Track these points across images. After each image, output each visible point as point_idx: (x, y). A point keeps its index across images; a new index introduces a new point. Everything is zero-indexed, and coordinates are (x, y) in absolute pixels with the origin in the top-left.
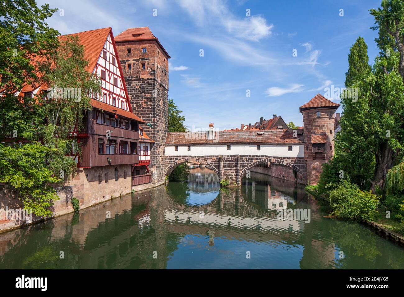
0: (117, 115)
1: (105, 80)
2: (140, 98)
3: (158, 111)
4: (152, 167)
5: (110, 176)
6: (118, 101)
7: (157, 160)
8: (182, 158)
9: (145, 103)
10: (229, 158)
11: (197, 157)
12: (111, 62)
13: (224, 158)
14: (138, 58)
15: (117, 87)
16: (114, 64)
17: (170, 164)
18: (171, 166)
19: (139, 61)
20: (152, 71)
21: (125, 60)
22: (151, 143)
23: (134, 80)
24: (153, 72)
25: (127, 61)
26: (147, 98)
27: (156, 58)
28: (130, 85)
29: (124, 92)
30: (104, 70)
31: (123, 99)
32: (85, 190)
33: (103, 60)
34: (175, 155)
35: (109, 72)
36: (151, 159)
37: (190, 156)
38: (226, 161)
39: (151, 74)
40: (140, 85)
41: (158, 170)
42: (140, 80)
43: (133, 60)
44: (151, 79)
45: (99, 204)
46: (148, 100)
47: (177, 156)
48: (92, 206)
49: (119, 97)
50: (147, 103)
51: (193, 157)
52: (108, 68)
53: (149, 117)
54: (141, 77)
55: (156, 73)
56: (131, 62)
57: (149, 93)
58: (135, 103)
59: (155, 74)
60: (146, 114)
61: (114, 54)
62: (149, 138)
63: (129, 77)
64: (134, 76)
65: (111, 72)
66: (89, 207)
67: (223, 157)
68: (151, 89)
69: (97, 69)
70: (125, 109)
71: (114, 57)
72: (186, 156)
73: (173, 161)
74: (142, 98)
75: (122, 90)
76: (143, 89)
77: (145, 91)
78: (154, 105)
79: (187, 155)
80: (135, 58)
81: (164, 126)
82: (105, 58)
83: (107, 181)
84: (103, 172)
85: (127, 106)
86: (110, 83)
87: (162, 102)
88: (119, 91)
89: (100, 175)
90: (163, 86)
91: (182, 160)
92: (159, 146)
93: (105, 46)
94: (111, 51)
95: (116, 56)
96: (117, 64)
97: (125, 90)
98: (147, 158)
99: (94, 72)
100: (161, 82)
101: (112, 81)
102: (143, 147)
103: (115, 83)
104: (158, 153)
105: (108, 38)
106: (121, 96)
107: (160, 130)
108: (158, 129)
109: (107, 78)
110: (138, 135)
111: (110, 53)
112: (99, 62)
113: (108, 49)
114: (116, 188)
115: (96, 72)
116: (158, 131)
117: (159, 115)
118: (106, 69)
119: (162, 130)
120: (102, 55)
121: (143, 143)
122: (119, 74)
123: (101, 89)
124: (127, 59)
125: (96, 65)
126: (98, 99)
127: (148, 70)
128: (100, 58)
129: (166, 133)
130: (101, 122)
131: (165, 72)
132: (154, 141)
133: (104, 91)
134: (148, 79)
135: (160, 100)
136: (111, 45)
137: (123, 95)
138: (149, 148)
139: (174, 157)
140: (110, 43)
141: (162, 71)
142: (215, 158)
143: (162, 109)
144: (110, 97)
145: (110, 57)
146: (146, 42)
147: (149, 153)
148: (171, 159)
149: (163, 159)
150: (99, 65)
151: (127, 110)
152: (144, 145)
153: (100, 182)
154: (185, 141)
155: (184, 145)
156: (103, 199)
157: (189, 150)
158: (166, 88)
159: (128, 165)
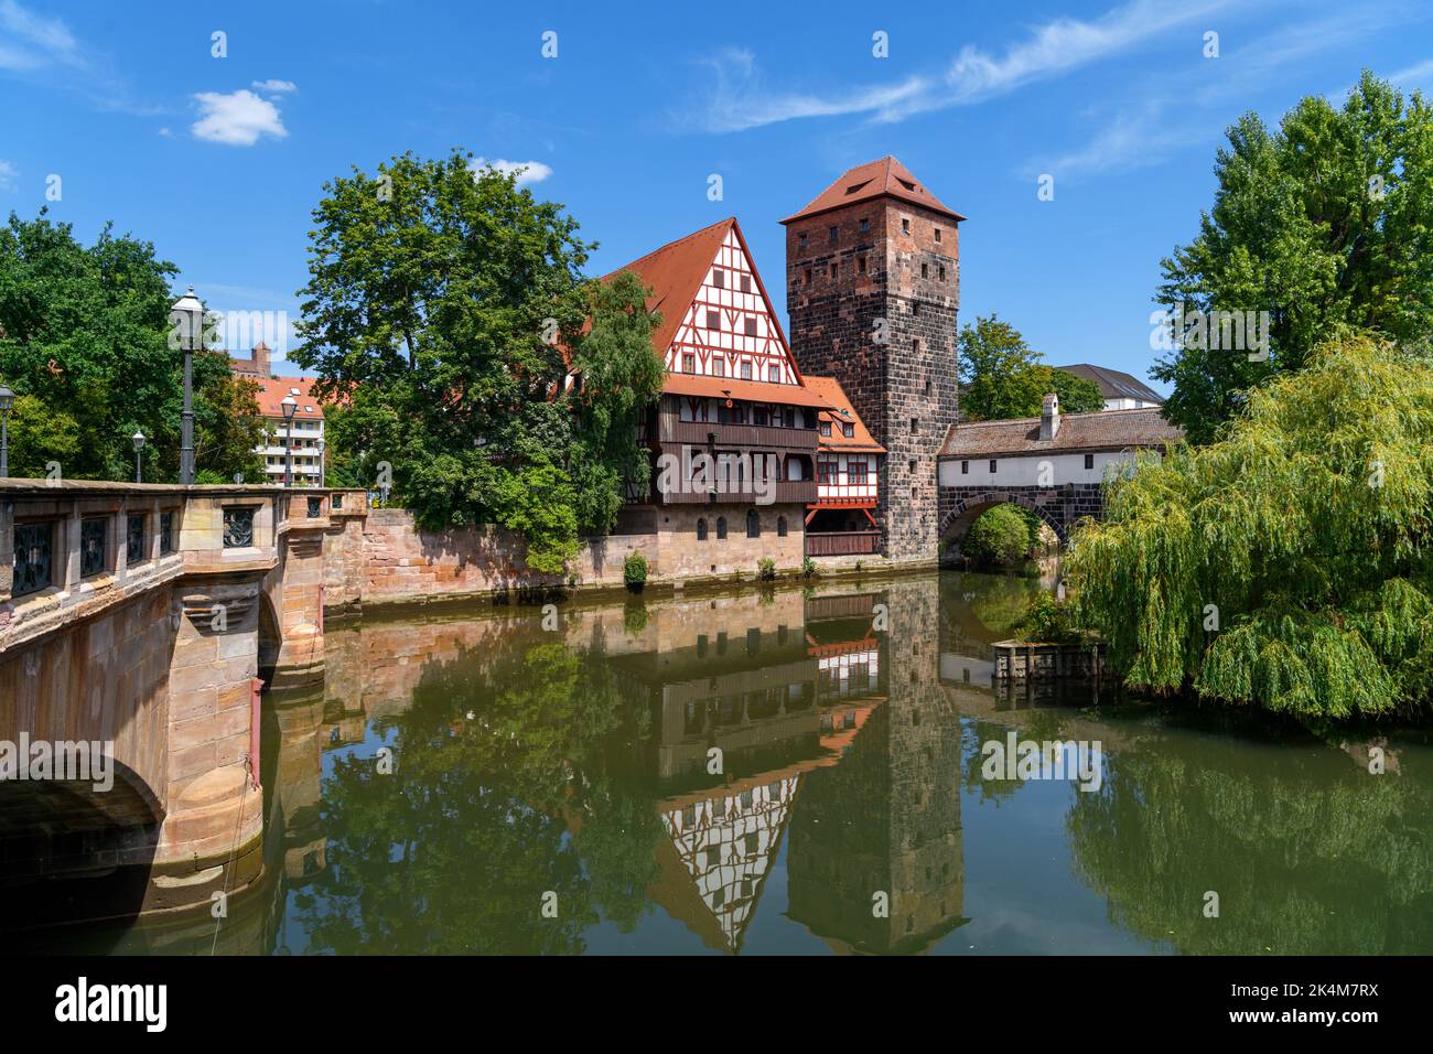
0: (733, 400)
1: (717, 329)
2: (856, 345)
3: (904, 373)
4: (881, 515)
5: (732, 525)
6: (760, 366)
7: (896, 498)
8: (976, 492)
10: (1090, 494)
11: (1012, 488)
12: (737, 286)
13: (1078, 493)
14: (851, 248)
15: (755, 337)
16: (745, 290)
17: (951, 508)
18: (953, 514)
19: (854, 255)
20: (879, 275)
21: (825, 255)
22: (878, 455)
23: (843, 302)
24: (882, 278)
25: (830, 257)
27: (891, 241)
28: (837, 315)
29: (779, 343)
30: (716, 309)
31: (775, 361)
32: (659, 546)
33: (714, 292)
34: (962, 484)
35: (729, 311)
36: (879, 494)
37: (995, 488)
38: (1082, 501)
39: (878, 282)
40: (858, 311)
41: (902, 522)
42: (856, 299)
43: (842, 254)
44: (877, 294)
47: (966, 488)
49: (763, 358)
51: (1001, 489)
52: (726, 301)
54: (859, 291)
55: (889, 276)
56: (838, 259)
58: (847, 358)
59: (885, 280)
61: (746, 267)
62: (872, 443)
63: (834, 297)
64: (843, 293)
65: (737, 309)
67: (1075, 489)
69: (695, 312)
70: (783, 380)
71: (747, 275)
72: (987, 488)
73: (958, 502)
74: (861, 344)
75: (772, 342)
76: (862, 321)
79: (988, 484)
80: (845, 246)
81: (935, 406)
82: (719, 284)
83: (722, 535)
84: (710, 516)
85: (787, 373)
86: (733, 333)
87: (924, 346)
88: (761, 344)
89: (701, 521)
90: (927, 303)
91: (979, 499)
92: (906, 463)
93: (718, 261)
94: (737, 266)
95: (753, 272)
96: (754, 288)
97: (781, 338)
98: (862, 492)
99: (687, 321)
100: (919, 293)
101: (740, 327)
102: (849, 464)
103: (751, 330)
104: (900, 478)
105: (727, 242)
106: (769, 355)
107: (914, 421)
108: (902, 418)
109: (725, 324)
110: (817, 438)
111: (732, 269)
112: (701, 297)
113: (727, 264)
114: (749, 552)
115: (693, 320)
116: (905, 424)
117: (906, 383)
118: (720, 306)
119: (923, 419)
120: (709, 279)
121: (847, 454)
122: (761, 307)
123: (707, 351)
124: (829, 253)
125: (693, 303)
126: (699, 370)
127: (872, 273)
128: (703, 289)
129: (945, 428)
130: (694, 418)
131: (936, 263)
132: (886, 447)
133: (716, 353)
134: (872, 295)
135: (916, 342)
136: (736, 253)
137: (774, 351)
138: (872, 466)
139: (959, 489)
140: (732, 247)
141: (924, 267)
142: (1055, 492)
143: (923, 364)
144: (733, 364)
145: (732, 280)
146: (867, 205)
147: (872, 478)
148: (953, 496)
149: (929, 495)
150: (700, 303)
151: (789, 382)
152: (853, 460)
153: (702, 536)
154: (985, 446)
155: (982, 458)
156: (709, 571)
157: (993, 470)
158: (947, 305)
159: (790, 505)
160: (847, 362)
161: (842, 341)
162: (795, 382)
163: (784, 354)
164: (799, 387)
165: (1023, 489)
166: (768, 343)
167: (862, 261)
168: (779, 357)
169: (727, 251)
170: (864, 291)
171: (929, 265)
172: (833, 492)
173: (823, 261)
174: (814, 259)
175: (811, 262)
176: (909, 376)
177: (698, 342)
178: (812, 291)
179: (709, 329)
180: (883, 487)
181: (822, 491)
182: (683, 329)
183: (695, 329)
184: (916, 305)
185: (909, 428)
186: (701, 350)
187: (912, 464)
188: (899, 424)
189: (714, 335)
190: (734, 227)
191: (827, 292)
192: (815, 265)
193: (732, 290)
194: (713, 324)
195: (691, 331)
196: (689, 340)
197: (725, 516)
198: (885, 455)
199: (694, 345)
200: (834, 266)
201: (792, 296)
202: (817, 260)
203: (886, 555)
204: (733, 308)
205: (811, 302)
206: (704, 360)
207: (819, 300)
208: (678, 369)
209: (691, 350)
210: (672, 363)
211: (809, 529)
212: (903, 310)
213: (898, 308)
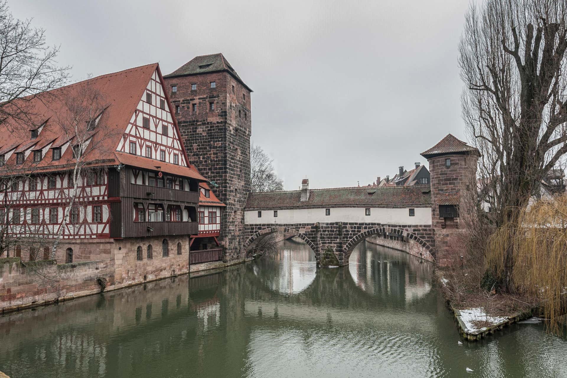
0: (162, 172)
1: (148, 129)
2: (208, 148)
3: (232, 164)
4: (222, 240)
5: (155, 250)
7: (230, 230)
8: (266, 227)
9: (214, 154)
10: (329, 227)
11: (286, 225)
12: (159, 105)
13: (322, 228)
14: (205, 96)
15: (167, 136)
16: (162, 108)
17: (251, 235)
18: (252, 238)
19: (207, 100)
20: (222, 112)
21: (189, 98)
22: (220, 208)
23: (200, 125)
24: (224, 114)
25: (191, 100)
26: (216, 147)
27: (228, 95)
28: (196, 131)
29: (178, 142)
30: (148, 117)
31: (176, 152)
32: (116, 266)
33: (146, 106)
34: (258, 223)
35: (155, 119)
36: (221, 228)
37: (277, 225)
38: (324, 231)
39: (222, 116)
40: (208, 130)
41: (232, 243)
42: (208, 123)
43: (199, 99)
44: (221, 122)
45: (136, 285)
46: (217, 150)
47: (260, 225)
48: (126, 287)
49: (171, 150)
50: (217, 154)
51: (280, 225)
52: (153, 113)
53: (219, 173)
54: (210, 119)
55: (228, 114)
56: (197, 101)
57: (219, 141)
58: (202, 155)
59: (226, 115)
60: (216, 169)
61: (163, 95)
62: (218, 201)
63: (194, 121)
64: (200, 120)
65: (158, 118)
66: (122, 288)
67: (321, 225)
68: (222, 135)
69: (137, 116)
70: (180, 164)
71: (164, 99)
72: (272, 225)
73: (256, 232)
74: (211, 148)
75: (175, 141)
76: (211, 136)
77: (213, 138)
78: (226, 157)
79: (273, 223)
80: (201, 95)
81: (243, 183)
82: (149, 101)
83: (150, 256)
84: (144, 244)
85: (182, 160)
86: (156, 133)
87: (239, 152)
88: (170, 140)
89: (139, 248)
90: (241, 130)
91: (267, 230)
92: (233, 212)
93: (149, 87)
94: (158, 93)
95: (166, 98)
96: (167, 108)
97: (180, 140)
98: (213, 228)
99: (132, 121)
100: (238, 125)
101: (160, 130)
102: (209, 212)
103: (165, 132)
104: (231, 220)
105: (153, 77)
106: (173, 148)
107: (236, 190)
108: (232, 188)
109: (152, 127)
110: (198, 197)
111: (157, 95)
112: (140, 107)
113: (154, 90)
114: (163, 266)
115: (136, 120)
116: (233, 191)
117: (233, 170)
118: (150, 115)
119: (239, 190)
120: (144, 98)
121: (208, 206)
122: (170, 119)
123: (143, 141)
124: (191, 98)
125: (136, 111)
126: (138, 153)
127: (218, 111)
128: (141, 102)
129: (246, 194)
130: (136, 182)
131: (244, 111)
132: (226, 204)
133: (148, 143)
134: (218, 122)
135: (236, 150)
136: (158, 85)
137: (176, 146)
138: (219, 214)
139: (256, 225)
140: (156, 82)
141: (240, 111)
142: (310, 227)
143: (239, 161)
144: (156, 151)
145: (156, 100)
146: (215, 75)
147: (218, 220)
148: (252, 229)
149: (241, 229)
150: (140, 111)
151: (183, 165)
152: (210, 210)
153: (139, 257)
154: (271, 204)
155: (270, 209)
156: (142, 280)
157: (275, 216)
158: (247, 133)
159: (181, 237)
160: (201, 157)
161: (199, 145)
162: (186, 165)
163: (181, 149)
164: (188, 168)
165: (292, 225)
166: (173, 141)
167: (211, 103)
168: (178, 150)
169: (153, 82)
170: (214, 119)
171: (242, 111)
173: (187, 102)
174: (181, 100)
175: (179, 101)
176: (234, 167)
177: (138, 135)
178: (180, 117)
179: (143, 127)
180: (224, 223)
181: (201, 228)
182: (130, 126)
183: (137, 127)
184: (236, 131)
185: (234, 194)
186: (140, 140)
187: (235, 212)
188: (231, 191)
189: (147, 132)
190: (157, 69)
191: (189, 118)
192: (182, 103)
193: (156, 107)
194: (146, 123)
195: (134, 127)
196: (133, 133)
197: (152, 244)
198: (225, 208)
199: (135, 137)
200: (194, 105)
202: (183, 101)
203: (225, 262)
204: (156, 118)
206: (141, 147)
207: (185, 122)
208: (127, 150)
209: (134, 139)
210: (124, 146)
211: (192, 248)
212: (232, 133)
213: (230, 131)
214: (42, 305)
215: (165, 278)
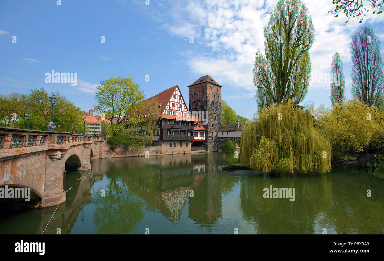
1: (174, 106)
4: (206, 142)
5: (177, 144)
7: (209, 139)
8: (224, 138)
11: (231, 137)
12: (178, 98)
15: (182, 108)
16: (180, 99)
18: (220, 142)
19: (201, 93)
22: (206, 131)
25: (197, 93)
27: (208, 91)
28: (198, 104)
30: (174, 102)
32: (162, 148)
39: (206, 98)
40: (202, 103)
41: (210, 144)
43: (199, 93)
44: (206, 100)
45: (169, 155)
48: (166, 155)
49: (183, 112)
51: (229, 138)
55: (208, 97)
57: (205, 107)
61: (180, 95)
63: (197, 101)
66: (164, 155)
69: (170, 103)
72: (226, 137)
74: (203, 110)
76: (203, 105)
80: (200, 91)
81: (217, 122)
82: (175, 98)
83: (175, 146)
84: (172, 142)
86: (177, 107)
87: (214, 110)
89: (170, 143)
90: (215, 102)
91: (225, 140)
93: (174, 93)
94: (178, 94)
95: (181, 95)
96: (181, 99)
97: (187, 108)
98: (203, 138)
99: (168, 104)
100: (214, 100)
101: (179, 106)
102: (200, 133)
103: (181, 107)
104: (210, 135)
105: (176, 89)
108: (210, 124)
109: (176, 105)
110: (194, 127)
111: (177, 95)
112: (171, 100)
113: (176, 94)
114: (180, 150)
115: (169, 104)
116: (211, 125)
117: (211, 117)
118: (175, 102)
119: (214, 124)
120: (173, 97)
121: (200, 131)
122: (183, 102)
123: (172, 110)
125: (169, 101)
126: (170, 114)
127: (205, 96)
128: (171, 99)
129: (219, 126)
130: (169, 123)
131: (217, 95)
132: (207, 129)
133: (174, 111)
135: (213, 109)
136: (178, 92)
138: (205, 133)
139: (221, 138)
140: (177, 91)
141: (215, 95)
143: (214, 114)
144: (177, 113)
146: (204, 84)
147: (204, 135)
148: (220, 139)
149: (215, 139)
152: (201, 132)
153: (171, 146)
154: (226, 129)
155: (225, 132)
156: (172, 153)
157: (227, 134)
158: (219, 103)
159: (188, 141)
165: (233, 138)
166: (184, 109)
167: (203, 94)
168: (186, 112)
169: (176, 91)
170: (203, 100)
172: (197, 138)
173: (195, 94)
174: (194, 93)
176: (212, 116)
177: (170, 109)
179: (172, 106)
180: (206, 137)
181: (195, 138)
182: (167, 106)
184: (213, 102)
185: (212, 126)
187: (212, 133)
188: (210, 125)
189: (173, 107)
190: (178, 87)
193: (177, 99)
194: (173, 105)
195: (169, 106)
196: (168, 108)
197: (175, 142)
199: (169, 109)
200: (198, 95)
201: (190, 100)
203: (207, 150)
204: (177, 102)
205: (193, 101)
206: (171, 112)
207: (195, 101)
208: (166, 114)
209: (169, 110)
210: (165, 112)
211: (192, 145)
212: (211, 103)
213: (210, 103)
214: (141, 156)
215: (181, 154)
